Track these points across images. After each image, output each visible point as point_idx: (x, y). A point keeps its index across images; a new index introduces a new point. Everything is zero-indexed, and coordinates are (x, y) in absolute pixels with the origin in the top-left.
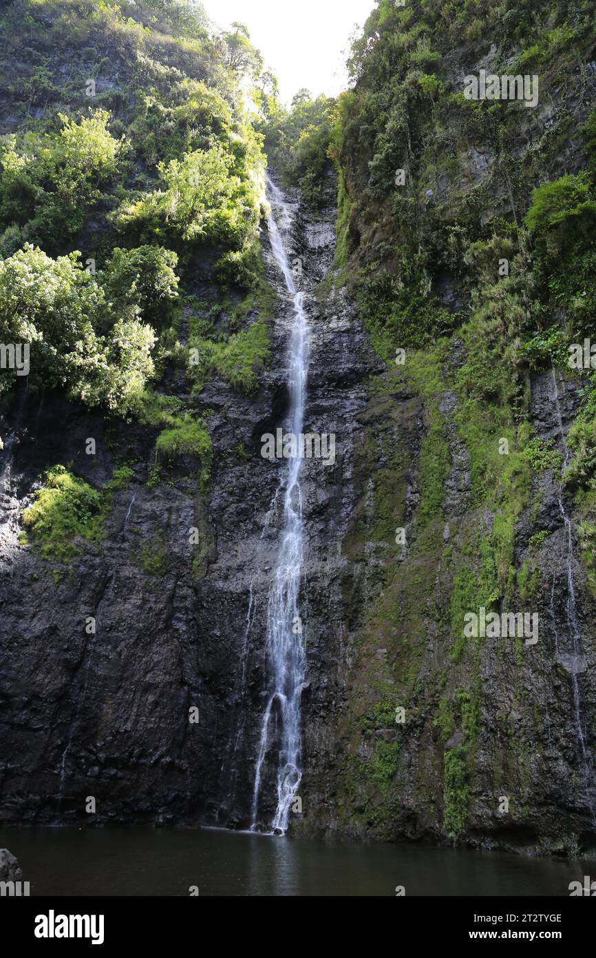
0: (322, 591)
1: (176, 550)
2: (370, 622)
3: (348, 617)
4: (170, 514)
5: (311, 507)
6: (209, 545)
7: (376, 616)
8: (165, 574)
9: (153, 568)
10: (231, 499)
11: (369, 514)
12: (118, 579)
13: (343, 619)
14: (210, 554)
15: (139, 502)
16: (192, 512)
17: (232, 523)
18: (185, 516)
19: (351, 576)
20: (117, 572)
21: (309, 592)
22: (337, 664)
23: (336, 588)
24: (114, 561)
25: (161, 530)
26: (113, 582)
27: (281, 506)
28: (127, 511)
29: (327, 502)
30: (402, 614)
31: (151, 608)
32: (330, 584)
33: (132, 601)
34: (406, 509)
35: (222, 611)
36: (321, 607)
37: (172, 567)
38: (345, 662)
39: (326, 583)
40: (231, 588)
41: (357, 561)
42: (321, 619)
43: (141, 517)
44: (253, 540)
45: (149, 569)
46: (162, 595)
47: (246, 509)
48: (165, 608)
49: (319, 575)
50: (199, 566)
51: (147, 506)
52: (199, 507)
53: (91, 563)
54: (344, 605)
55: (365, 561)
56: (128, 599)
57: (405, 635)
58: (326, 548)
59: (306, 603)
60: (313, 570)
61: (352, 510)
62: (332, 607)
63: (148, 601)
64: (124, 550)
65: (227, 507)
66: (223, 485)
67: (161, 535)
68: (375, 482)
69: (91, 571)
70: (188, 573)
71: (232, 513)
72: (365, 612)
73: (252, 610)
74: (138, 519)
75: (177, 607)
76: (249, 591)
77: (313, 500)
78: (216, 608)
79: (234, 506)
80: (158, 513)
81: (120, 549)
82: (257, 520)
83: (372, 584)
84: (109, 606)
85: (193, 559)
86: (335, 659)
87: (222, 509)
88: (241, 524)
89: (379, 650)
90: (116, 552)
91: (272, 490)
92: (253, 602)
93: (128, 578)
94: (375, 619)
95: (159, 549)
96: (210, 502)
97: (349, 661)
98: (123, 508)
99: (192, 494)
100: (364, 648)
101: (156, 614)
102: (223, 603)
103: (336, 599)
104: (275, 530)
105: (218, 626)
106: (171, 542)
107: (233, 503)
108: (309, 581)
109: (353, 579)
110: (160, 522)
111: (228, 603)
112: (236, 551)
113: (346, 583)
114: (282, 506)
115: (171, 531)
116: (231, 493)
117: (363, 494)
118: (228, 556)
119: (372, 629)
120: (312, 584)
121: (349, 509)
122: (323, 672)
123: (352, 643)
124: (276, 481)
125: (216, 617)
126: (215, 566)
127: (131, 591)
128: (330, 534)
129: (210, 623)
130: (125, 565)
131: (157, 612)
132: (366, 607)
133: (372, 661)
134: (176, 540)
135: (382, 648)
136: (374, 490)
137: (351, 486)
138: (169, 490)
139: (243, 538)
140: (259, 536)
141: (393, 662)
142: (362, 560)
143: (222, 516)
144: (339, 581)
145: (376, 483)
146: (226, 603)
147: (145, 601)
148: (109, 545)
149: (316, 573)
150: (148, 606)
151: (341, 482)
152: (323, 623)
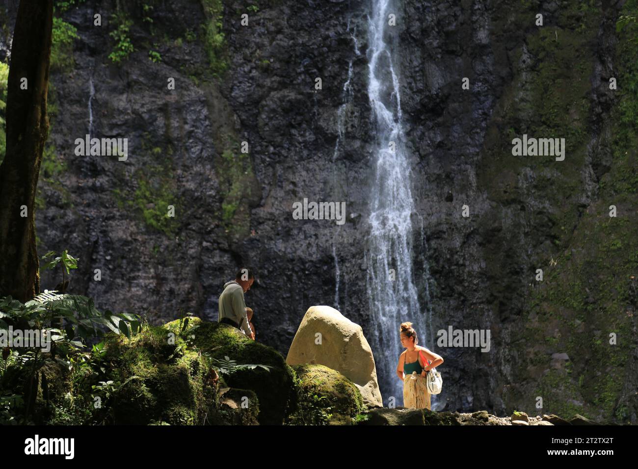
0: (452, 256)
1: (191, 185)
2: (538, 309)
3: (496, 298)
4: (167, 117)
5: (418, 98)
6: (243, 173)
7: (546, 299)
8: (180, 229)
9: (158, 221)
10: (268, 82)
11: (523, 115)
12: (109, 245)
13: (489, 302)
14: (249, 191)
15: (104, 96)
16: (205, 112)
17: (277, 129)
18: (195, 121)
19: (499, 230)
20: (104, 233)
21: (430, 257)
22: (486, 375)
23: (474, 249)
24: (92, 213)
25: (158, 150)
26: (101, 249)
27: (362, 99)
28: (86, 115)
29: (446, 91)
30: (591, 299)
31: (171, 292)
32: (464, 243)
33: (142, 282)
34: (591, 110)
35: (290, 291)
36: (452, 282)
37: (189, 218)
38: (500, 371)
39: (457, 243)
40: (299, 253)
41: (508, 203)
42: (453, 303)
43: (116, 126)
44: (321, 163)
45: (154, 223)
46: (182, 266)
47: (298, 101)
48: (192, 288)
49: (444, 227)
50: (234, 213)
51: (121, 102)
52: (216, 102)
53: (63, 222)
54: (490, 278)
55: (520, 202)
56: (134, 278)
57: (598, 333)
58: (449, 177)
59: (426, 275)
60: (434, 220)
61: (492, 107)
62: (470, 282)
63: (165, 279)
64: (102, 189)
65: (262, 98)
66: (248, 52)
67: (157, 157)
68: (533, 53)
69: (65, 236)
70: (217, 226)
71: (274, 111)
72: (525, 289)
73: (341, 290)
74: (111, 129)
75: (210, 286)
76: (332, 259)
77: (420, 85)
78: (279, 287)
79: (275, 95)
80: (146, 116)
81: (94, 189)
82: (321, 123)
83: (534, 243)
84: (106, 292)
85: (221, 200)
86: (482, 366)
87: (255, 103)
88: (293, 131)
89: (556, 356)
90: (90, 196)
91: (342, 64)
92: (342, 276)
93: (126, 243)
94: (545, 305)
95: (162, 186)
96: (232, 89)
97: (506, 369)
98: (76, 109)
99: (196, 74)
100: (531, 350)
101: (183, 301)
102: (289, 278)
103: (476, 268)
104: (357, 144)
105: (287, 317)
106: (179, 172)
107: (271, 89)
108: (428, 239)
109: (501, 235)
110: (154, 133)
111: (299, 278)
112: (294, 184)
113: (489, 242)
114: (366, 98)
115: (175, 150)
116: (267, 71)
117: (513, 76)
118: (281, 193)
119: (541, 321)
120: (433, 243)
121: (487, 104)
122: (464, 385)
123: (508, 340)
124: (345, 44)
125: (281, 301)
126: (262, 212)
127: (134, 264)
128: (453, 152)
129: (272, 312)
130: (113, 218)
131: (181, 298)
132: (525, 282)
133: (547, 371)
134: (186, 168)
135: (560, 352)
136: (533, 68)
137: (488, 60)
138: (154, 68)
139: (301, 159)
140: (329, 153)
141: (579, 374)
142: (514, 201)
143: (257, 115)
144: (479, 239)
145: (536, 55)
146: (295, 278)
147: (160, 280)
148: (75, 184)
149: (439, 224)
150: (166, 288)
151: (469, 50)
152: (457, 309)
